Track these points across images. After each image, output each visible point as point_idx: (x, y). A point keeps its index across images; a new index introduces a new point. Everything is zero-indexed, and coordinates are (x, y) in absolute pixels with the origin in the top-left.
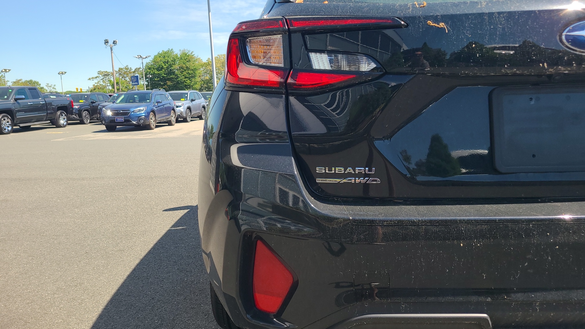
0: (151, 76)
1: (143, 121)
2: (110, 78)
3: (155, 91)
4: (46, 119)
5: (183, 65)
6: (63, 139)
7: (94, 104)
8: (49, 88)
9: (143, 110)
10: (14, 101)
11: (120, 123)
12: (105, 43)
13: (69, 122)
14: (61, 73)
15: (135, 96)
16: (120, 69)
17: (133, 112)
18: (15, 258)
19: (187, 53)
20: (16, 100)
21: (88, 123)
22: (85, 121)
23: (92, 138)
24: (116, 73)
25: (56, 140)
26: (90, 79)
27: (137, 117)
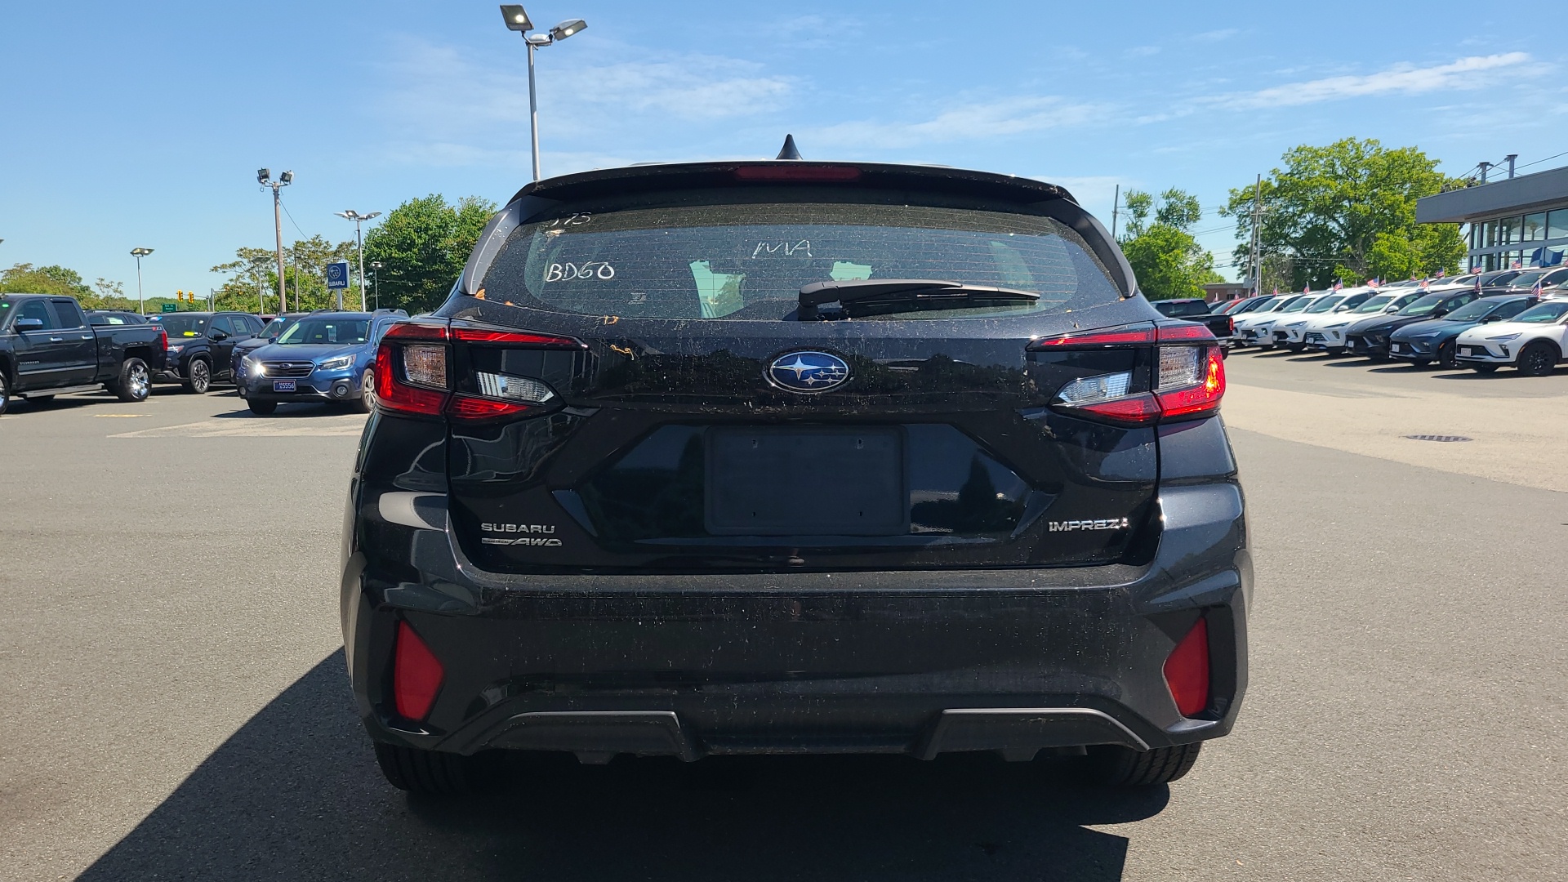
0: (380, 266)
1: (344, 390)
2: (270, 266)
3: (379, 314)
4: (95, 378)
5: (468, 237)
6: (138, 432)
7: (221, 343)
8: (105, 290)
9: (347, 364)
10: (13, 334)
11: (287, 396)
12: (260, 179)
13: (154, 386)
14: (138, 251)
15: (328, 327)
16: (299, 246)
17: (320, 367)
18: (33, 688)
19: (480, 207)
20: (19, 329)
21: (203, 390)
22: (197, 385)
23: (211, 431)
24: (286, 255)
25: (118, 436)
26: (215, 269)
27: (329, 380)
